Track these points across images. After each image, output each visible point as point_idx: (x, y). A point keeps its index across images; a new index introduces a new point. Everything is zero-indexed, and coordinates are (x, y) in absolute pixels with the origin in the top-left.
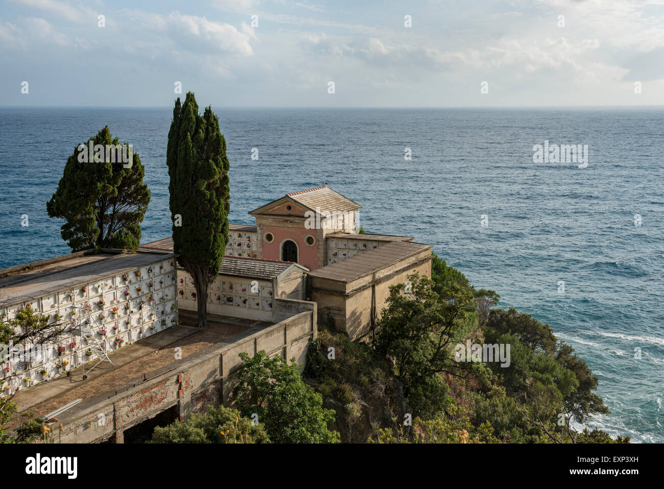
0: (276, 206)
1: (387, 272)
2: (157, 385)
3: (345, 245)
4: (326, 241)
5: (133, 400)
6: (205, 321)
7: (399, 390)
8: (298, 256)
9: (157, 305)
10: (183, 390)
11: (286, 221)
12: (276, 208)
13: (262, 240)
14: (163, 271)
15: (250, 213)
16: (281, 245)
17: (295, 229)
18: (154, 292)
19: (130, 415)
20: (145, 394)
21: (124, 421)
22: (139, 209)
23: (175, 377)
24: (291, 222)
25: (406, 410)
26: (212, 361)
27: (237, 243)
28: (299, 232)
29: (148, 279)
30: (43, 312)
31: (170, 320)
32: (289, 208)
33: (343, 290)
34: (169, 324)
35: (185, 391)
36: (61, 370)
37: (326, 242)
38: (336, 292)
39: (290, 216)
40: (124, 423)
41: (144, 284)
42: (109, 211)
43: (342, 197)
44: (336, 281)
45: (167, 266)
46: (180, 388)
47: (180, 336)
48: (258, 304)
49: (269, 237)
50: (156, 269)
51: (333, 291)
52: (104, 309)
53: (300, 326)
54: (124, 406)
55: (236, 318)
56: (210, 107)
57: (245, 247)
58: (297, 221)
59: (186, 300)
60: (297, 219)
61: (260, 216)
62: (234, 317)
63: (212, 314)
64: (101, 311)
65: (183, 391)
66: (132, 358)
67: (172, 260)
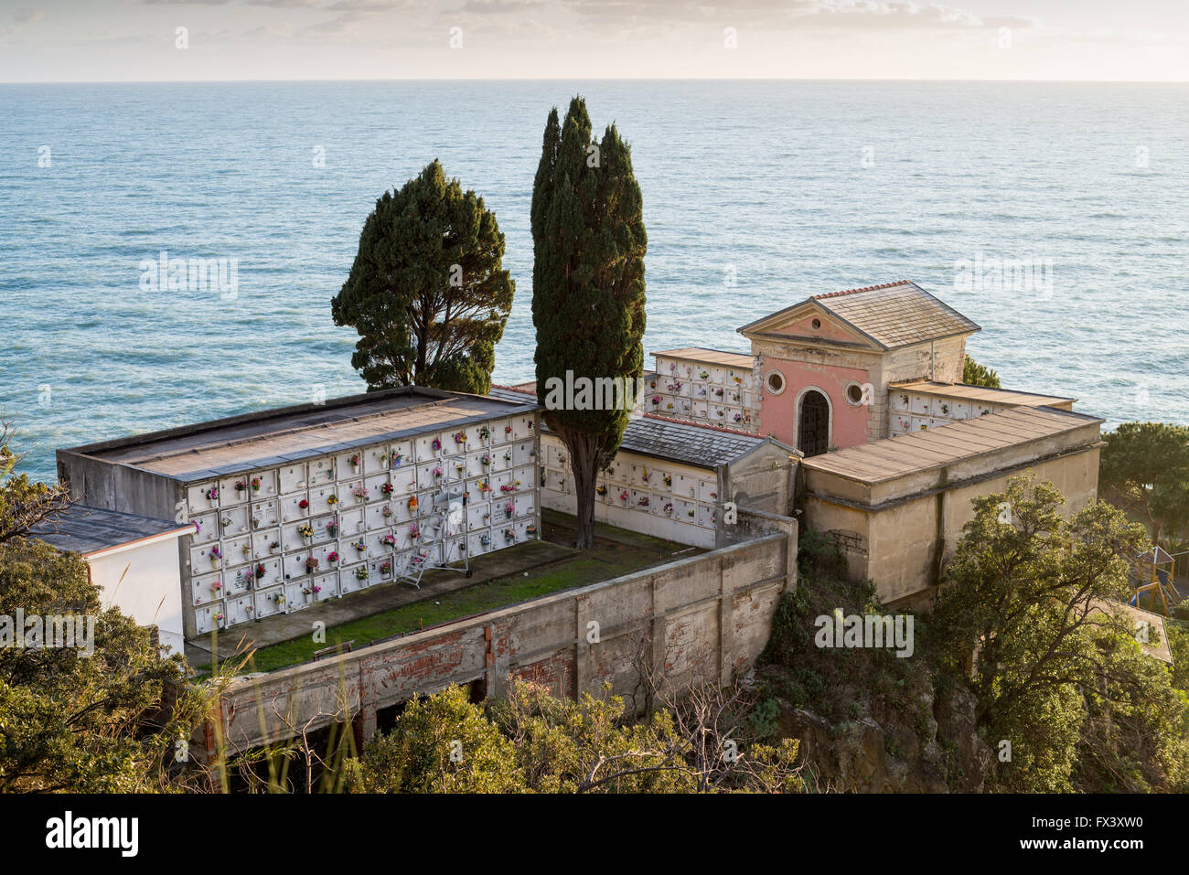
0: (792, 318)
1: (978, 469)
2: (443, 638)
3: (926, 407)
4: (888, 395)
5: (395, 659)
6: (590, 537)
7: (967, 709)
8: (830, 424)
9: (496, 499)
10: (493, 654)
11: (810, 350)
12: (791, 323)
13: (762, 388)
14: (511, 437)
15: (738, 330)
16: (798, 400)
17: (825, 368)
18: (490, 475)
19: (389, 684)
20: (420, 652)
21: (378, 693)
22: (493, 317)
23: (480, 631)
24: (819, 353)
25: (978, 752)
26: (556, 609)
27: (716, 390)
28: (834, 375)
29: (481, 450)
30: (279, 494)
31: (524, 530)
32: (817, 323)
33: (866, 499)
34: (521, 536)
35: (499, 656)
36: (310, 597)
37: (888, 399)
38: (852, 501)
39: (816, 340)
40: (378, 696)
41: (473, 459)
42: (440, 317)
43: (938, 305)
44: (852, 479)
45: (521, 430)
46: (488, 651)
47: (533, 561)
48: (691, 515)
49: (776, 381)
50: (498, 433)
51: (847, 500)
52: (392, 499)
53: (756, 562)
54: (379, 668)
55: (653, 537)
56: (613, 127)
57: (730, 400)
58: (830, 352)
59: (567, 496)
60: (831, 347)
61: (758, 337)
62: (649, 536)
63: (611, 526)
64: (387, 501)
65: (494, 657)
66: (434, 591)
67: (532, 418)
